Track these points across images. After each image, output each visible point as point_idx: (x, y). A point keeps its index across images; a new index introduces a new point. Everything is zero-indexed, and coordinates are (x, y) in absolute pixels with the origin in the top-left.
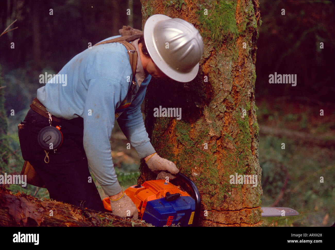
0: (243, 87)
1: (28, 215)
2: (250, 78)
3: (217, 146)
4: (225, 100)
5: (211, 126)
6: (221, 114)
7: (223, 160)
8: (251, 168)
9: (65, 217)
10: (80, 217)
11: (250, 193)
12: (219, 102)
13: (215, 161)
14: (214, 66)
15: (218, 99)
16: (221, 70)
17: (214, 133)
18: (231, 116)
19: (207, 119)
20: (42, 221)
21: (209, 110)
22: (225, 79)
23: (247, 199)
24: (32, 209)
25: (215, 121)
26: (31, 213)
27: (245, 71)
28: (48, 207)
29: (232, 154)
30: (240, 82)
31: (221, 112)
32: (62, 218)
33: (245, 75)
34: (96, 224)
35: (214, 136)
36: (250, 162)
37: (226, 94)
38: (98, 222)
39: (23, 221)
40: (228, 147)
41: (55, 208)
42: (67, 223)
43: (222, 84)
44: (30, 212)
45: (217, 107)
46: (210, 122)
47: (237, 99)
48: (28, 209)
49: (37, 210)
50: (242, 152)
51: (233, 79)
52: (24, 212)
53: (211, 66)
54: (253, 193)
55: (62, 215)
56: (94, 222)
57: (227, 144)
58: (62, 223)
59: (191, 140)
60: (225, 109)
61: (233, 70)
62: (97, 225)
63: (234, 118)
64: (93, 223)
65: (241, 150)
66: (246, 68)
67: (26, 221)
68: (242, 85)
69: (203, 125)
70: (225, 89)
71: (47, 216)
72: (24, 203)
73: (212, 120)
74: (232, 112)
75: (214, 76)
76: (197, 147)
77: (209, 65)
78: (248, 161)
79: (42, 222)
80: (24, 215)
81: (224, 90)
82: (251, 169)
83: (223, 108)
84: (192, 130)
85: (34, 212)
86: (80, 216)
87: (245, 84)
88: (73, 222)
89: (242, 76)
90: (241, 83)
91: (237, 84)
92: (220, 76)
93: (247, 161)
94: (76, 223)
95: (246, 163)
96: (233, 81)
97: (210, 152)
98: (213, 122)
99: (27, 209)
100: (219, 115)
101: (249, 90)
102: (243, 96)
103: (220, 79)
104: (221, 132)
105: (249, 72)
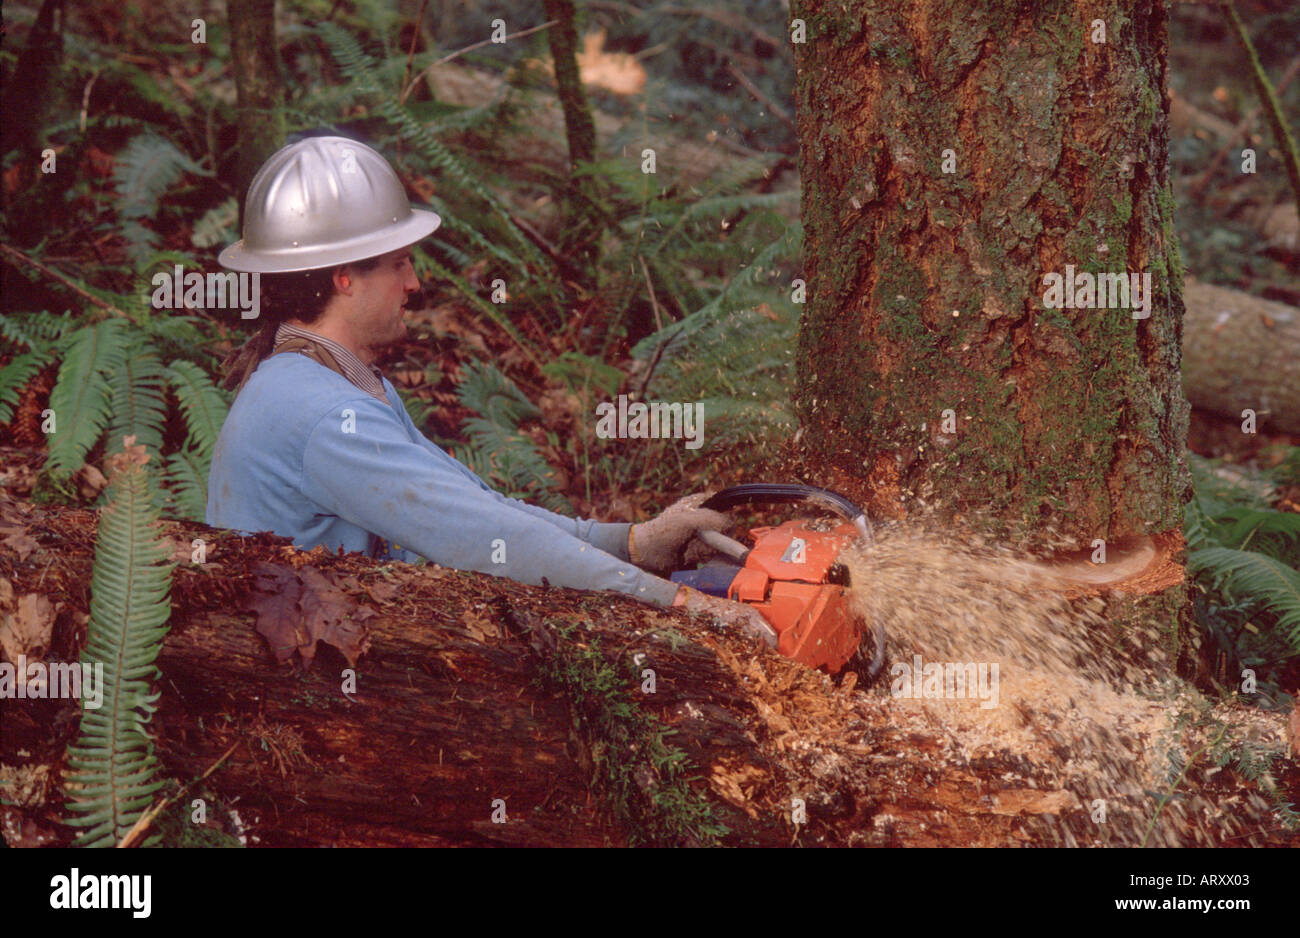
0: (1106, 149)
1: (319, 632)
2: (1130, 118)
3: (1014, 347)
4: (1035, 200)
5: (989, 285)
6: (1024, 246)
7: (1036, 391)
8: (1138, 409)
9: (441, 632)
10: (493, 630)
11: (1139, 490)
12: (1016, 206)
13: (1009, 399)
14: (993, 90)
15: (1012, 198)
16: (1020, 101)
17: (1000, 308)
18: (1060, 247)
19: (976, 264)
20: (365, 650)
21: (982, 235)
22: (1033, 130)
23: (1129, 509)
24: (336, 612)
25: (1003, 268)
26: (331, 626)
27: (1107, 97)
28: (394, 600)
29: (1066, 371)
30: (1090, 133)
31: (1022, 239)
32: (431, 637)
33: (1107, 108)
34: (542, 650)
35: (1002, 319)
36: (1131, 393)
37: (1038, 178)
38: (546, 645)
39: (303, 651)
40: (1049, 349)
41: (414, 601)
42: (448, 654)
43: (1025, 149)
44: (326, 623)
45: (1008, 221)
46: (984, 272)
47: (1083, 189)
48: (324, 611)
49: (351, 614)
50: (1103, 363)
51: (1065, 126)
52: (309, 624)
53: (985, 88)
54: (1152, 490)
55: (433, 626)
56: (536, 646)
57: (1047, 341)
58: (430, 654)
59: (926, 332)
60: (1039, 227)
61: (1061, 98)
62: (545, 654)
63: (1070, 254)
64: (532, 650)
65: (1100, 357)
66: (1110, 85)
67: (309, 652)
68: (1099, 142)
69: (962, 282)
70: (1032, 164)
71: (379, 633)
72: (313, 591)
73: (992, 266)
74: (1063, 235)
75: (996, 122)
76: (945, 355)
77: (979, 87)
78: (1127, 389)
79: (362, 655)
80: (307, 633)
81: (1029, 168)
82: (1135, 415)
83: (1032, 223)
84: (932, 298)
85: (339, 622)
86: (494, 627)
87: (1108, 140)
88: (468, 649)
89: (1098, 113)
90: (1095, 137)
91: (1078, 142)
92: (1017, 120)
93: (1123, 392)
94: (478, 651)
95: (1119, 398)
96: (1065, 133)
97: (989, 369)
98: (997, 271)
99: (320, 610)
100: (1017, 247)
101: (1127, 158)
102: (1103, 181)
103: (1015, 132)
104: (1026, 302)
105: (1123, 99)
